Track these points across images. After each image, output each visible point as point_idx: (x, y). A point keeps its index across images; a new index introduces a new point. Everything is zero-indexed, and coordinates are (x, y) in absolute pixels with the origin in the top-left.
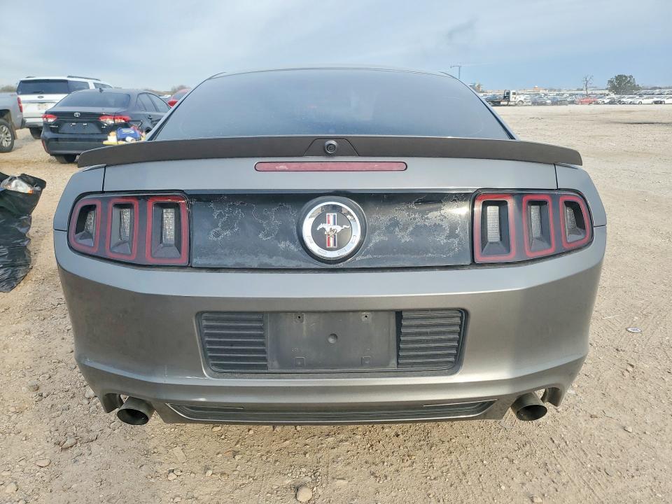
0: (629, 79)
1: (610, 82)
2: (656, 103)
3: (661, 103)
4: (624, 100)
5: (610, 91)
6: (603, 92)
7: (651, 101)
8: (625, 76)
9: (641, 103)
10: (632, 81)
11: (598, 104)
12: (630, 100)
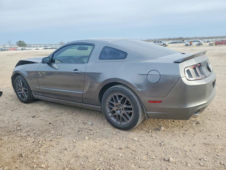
0: (23, 42)
1: (17, 43)
2: (37, 49)
3: (38, 49)
4: (26, 49)
5: (18, 46)
6: (15, 46)
7: (34, 49)
8: (21, 41)
9: (32, 49)
10: (24, 43)
11: (17, 50)
12: (28, 49)
